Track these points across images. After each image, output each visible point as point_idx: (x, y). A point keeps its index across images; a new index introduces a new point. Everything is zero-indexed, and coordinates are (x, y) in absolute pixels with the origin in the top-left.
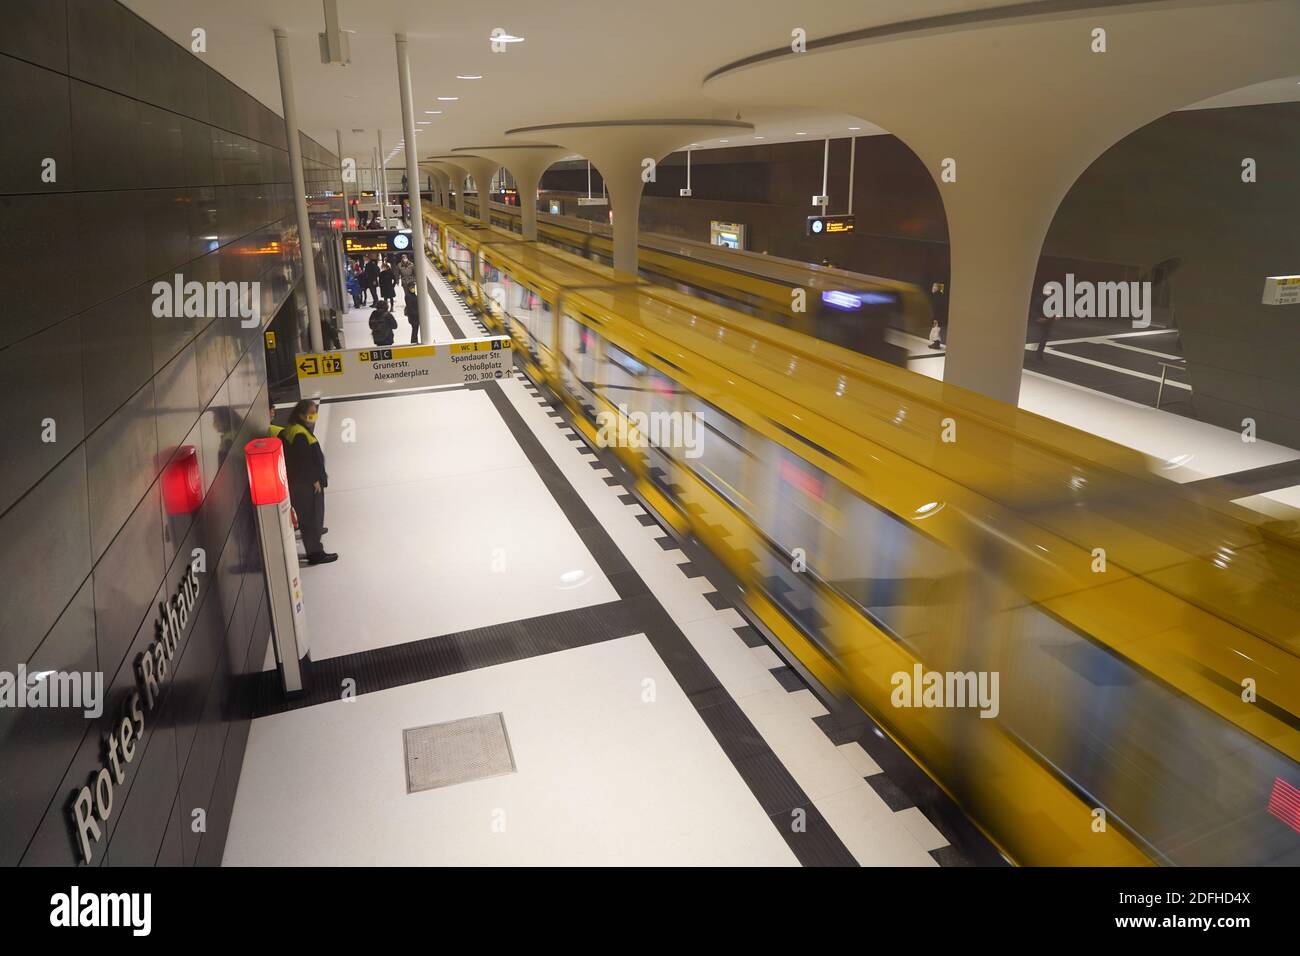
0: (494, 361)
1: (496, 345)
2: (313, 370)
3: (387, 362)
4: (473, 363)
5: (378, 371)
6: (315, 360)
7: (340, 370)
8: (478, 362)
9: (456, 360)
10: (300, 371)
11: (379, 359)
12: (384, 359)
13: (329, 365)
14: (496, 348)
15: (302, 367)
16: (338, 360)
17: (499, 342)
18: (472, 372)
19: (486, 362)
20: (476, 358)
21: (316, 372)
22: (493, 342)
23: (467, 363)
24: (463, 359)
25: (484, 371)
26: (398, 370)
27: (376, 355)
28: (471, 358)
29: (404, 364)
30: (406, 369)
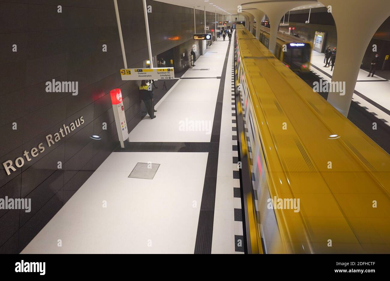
0: (168, 74)
1: (169, 70)
2: (124, 73)
3: (142, 72)
4: (163, 74)
5: (140, 75)
6: (124, 71)
7: (130, 74)
8: (164, 74)
9: (159, 73)
10: (121, 73)
11: (139, 72)
12: (140, 71)
13: (128, 72)
14: (169, 71)
15: (122, 72)
16: (130, 71)
17: (170, 69)
18: (163, 77)
19: (166, 74)
20: (163, 73)
21: (125, 74)
22: (168, 69)
23: (161, 74)
24: (160, 73)
25: (166, 77)
26: (144, 75)
27: (138, 71)
28: (162, 73)
29: (145, 73)
30: (146, 75)
